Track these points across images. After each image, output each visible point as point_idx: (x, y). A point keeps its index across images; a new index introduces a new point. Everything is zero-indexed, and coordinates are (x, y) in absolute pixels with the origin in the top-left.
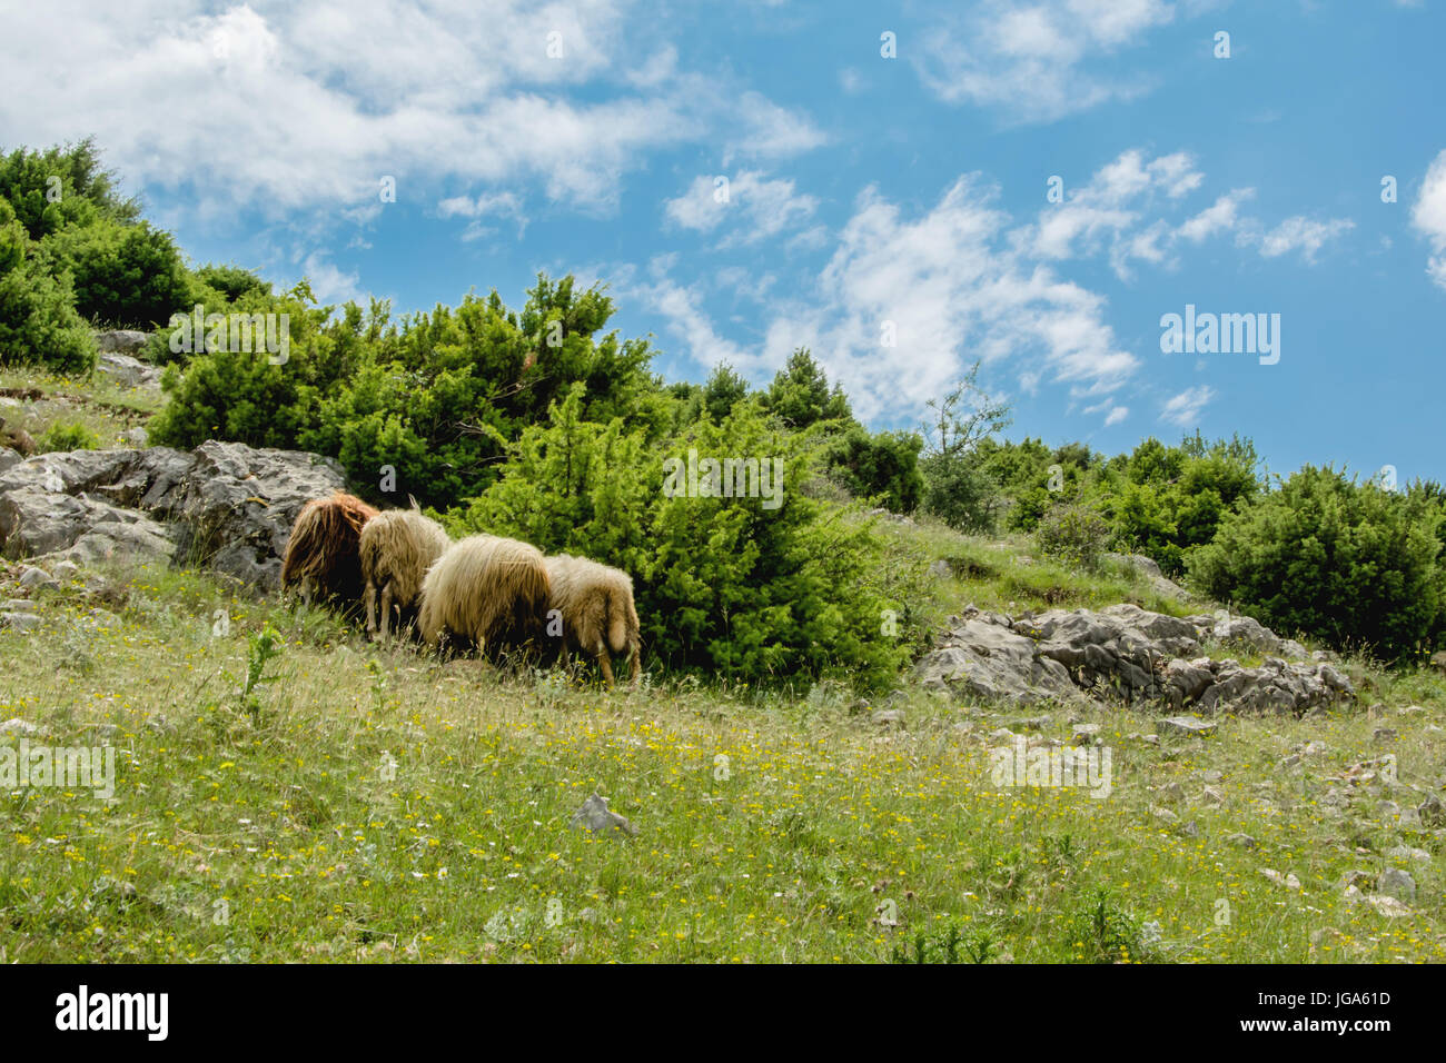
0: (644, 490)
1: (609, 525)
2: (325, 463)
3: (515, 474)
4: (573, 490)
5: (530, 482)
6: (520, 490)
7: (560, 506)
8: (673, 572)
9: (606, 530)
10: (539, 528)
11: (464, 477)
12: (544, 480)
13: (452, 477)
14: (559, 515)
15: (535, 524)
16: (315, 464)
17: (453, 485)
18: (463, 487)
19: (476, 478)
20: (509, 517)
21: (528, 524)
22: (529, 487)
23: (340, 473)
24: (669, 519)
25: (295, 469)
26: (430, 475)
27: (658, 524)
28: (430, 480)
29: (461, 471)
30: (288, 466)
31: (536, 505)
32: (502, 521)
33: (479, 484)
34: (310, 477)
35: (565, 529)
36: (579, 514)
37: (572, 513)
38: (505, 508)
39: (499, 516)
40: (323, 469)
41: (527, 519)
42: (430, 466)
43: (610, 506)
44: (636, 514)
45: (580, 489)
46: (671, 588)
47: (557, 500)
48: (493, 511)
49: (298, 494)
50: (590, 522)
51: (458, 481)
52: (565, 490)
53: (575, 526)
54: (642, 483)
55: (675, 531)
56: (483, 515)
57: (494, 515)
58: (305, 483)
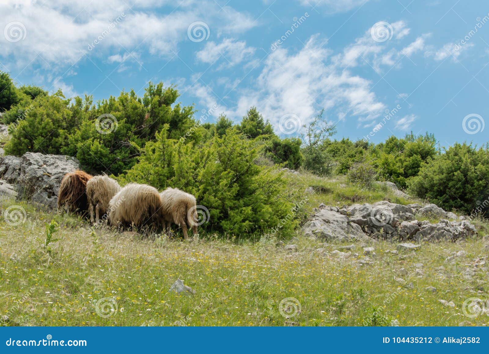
0: (194, 164)
1: (181, 178)
2: (71, 159)
3: (143, 160)
4: (166, 166)
5: (150, 163)
6: (145, 166)
7: (162, 172)
8: (206, 195)
9: (180, 180)
10: (154, 180)
11: (124, 162)
12: (155, 162)
13: (120, 163)
14: (161, 175)
15: (152, 179)
17: (120, 166)
18: (124, 166)
19: (129, 162)
20: (142, 177)
21: (150, 179)
22: (149, 165)
23: (77, 163)
24: (204, 176)
26: (111, 162)
27: (200, 178)
28: (112, 164)
29: (123, 160)
30: (58, 161)
31: (152, 172)
32: (139, 178)
33: (130, 165)
35: (164, 181)
36: (169, 174)
37: (166, 174)
38: (141, 173)
39: (139, 176)
40: (71, 161)
41: (149, 177)
42: (111, 158)
43: (181, 171)
44: (191, 174)
45: (169, 165)
46: (205, 202)
47: (160, 170)
49: (62, 171)
50: (174, 177)
51: (122, 164)
52: (163, 166)
53: (168, 179)
54: (193, 161)
55: (206, 180)
56: (132, 176)
57: (137, 176)
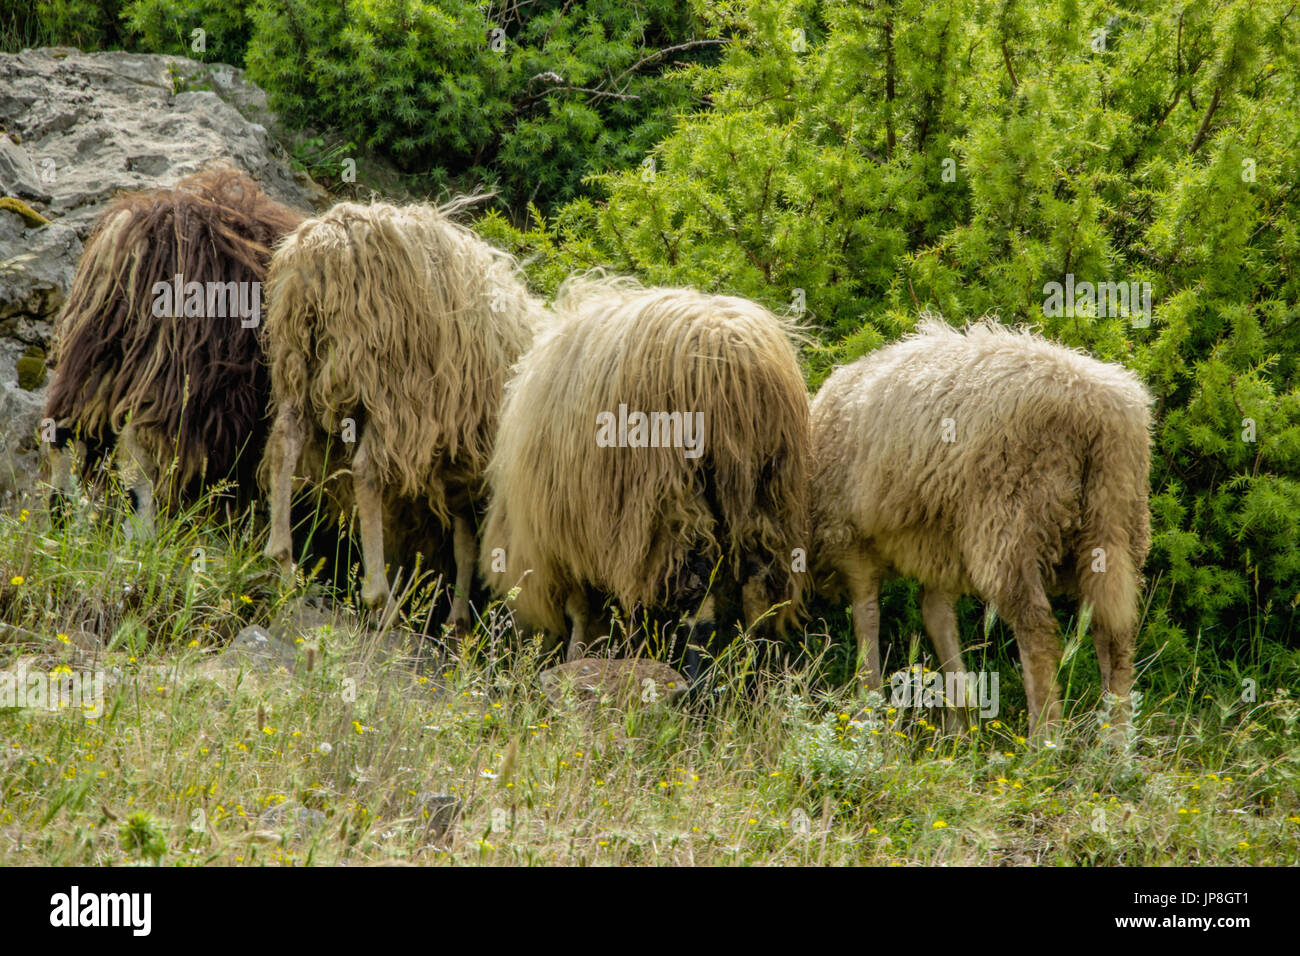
0: (1118, 122)
1: (1014, 236)
2: (210, 83)
3: (738, 94)
4: (905, 134)
5: (783, 117)
6: (744, 141)
7: (864, 187)
8: (1211, 371)
9: (1006, 251)
10: (807, 252)
11: (603, 107)
12: (821, 108)
13: (572, 111)
14: (862, 211)
15: (796, 243)
16: (181, 88)
17: (574, 134)
18: (606, 137)
19: (643, 108)
20: (717, 223)
21: (775, 241)
22: (775, 133)
23: (251, 113)
24: (1194, 215)
25: (121, 104)
26: (508, 107)
27: (1161, 233)
28: (509, 120)
29: (596, 91)
30: (101, 97)
31: (795, 186)
32: (698, 237)
33: (649, 126)
34: (166, 130)
35: (882, 254)
36: (924, 209)
37: (903, 205)
38: (706, 197)
39: (691, 223)
40: (202, 102)
41: (770, 230)
42: (503, 82)
43: (1017, 181)
44: (1097, 204)
45: (926, 130)
46: (1206, 420)
47: (854, 170)
48: (670, 208)
49: (127, 180)
50: (958, 233)
51: (589, 119)
52: (882, 135)
53: (913, 247)
54: (1112, 100)
55: (1217, 248)
56: (645, 221)
57: (677, 221)
58: (153, 146)
